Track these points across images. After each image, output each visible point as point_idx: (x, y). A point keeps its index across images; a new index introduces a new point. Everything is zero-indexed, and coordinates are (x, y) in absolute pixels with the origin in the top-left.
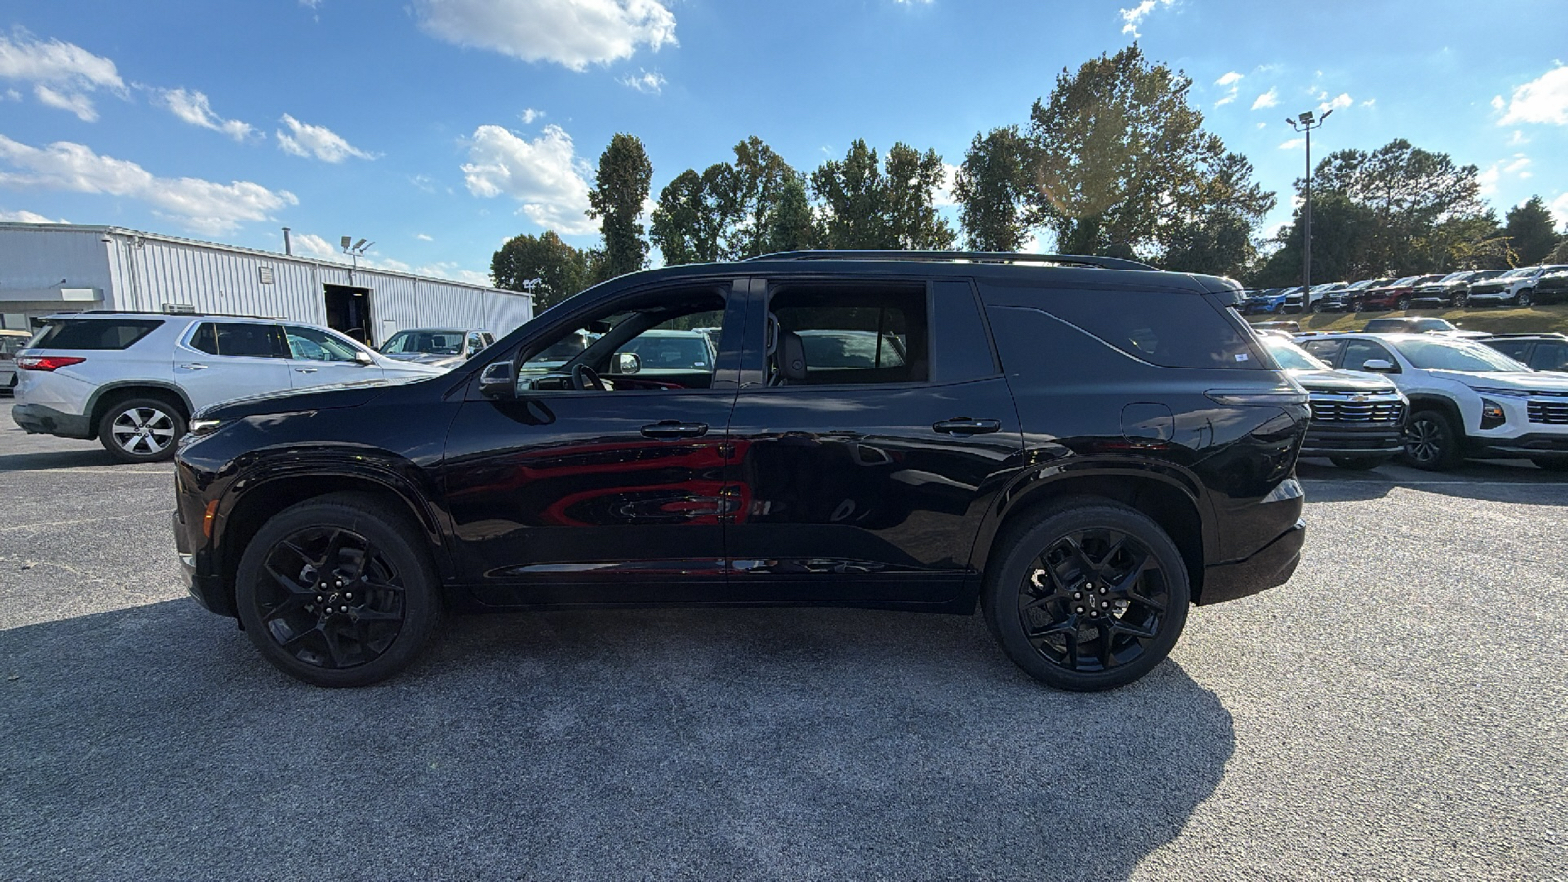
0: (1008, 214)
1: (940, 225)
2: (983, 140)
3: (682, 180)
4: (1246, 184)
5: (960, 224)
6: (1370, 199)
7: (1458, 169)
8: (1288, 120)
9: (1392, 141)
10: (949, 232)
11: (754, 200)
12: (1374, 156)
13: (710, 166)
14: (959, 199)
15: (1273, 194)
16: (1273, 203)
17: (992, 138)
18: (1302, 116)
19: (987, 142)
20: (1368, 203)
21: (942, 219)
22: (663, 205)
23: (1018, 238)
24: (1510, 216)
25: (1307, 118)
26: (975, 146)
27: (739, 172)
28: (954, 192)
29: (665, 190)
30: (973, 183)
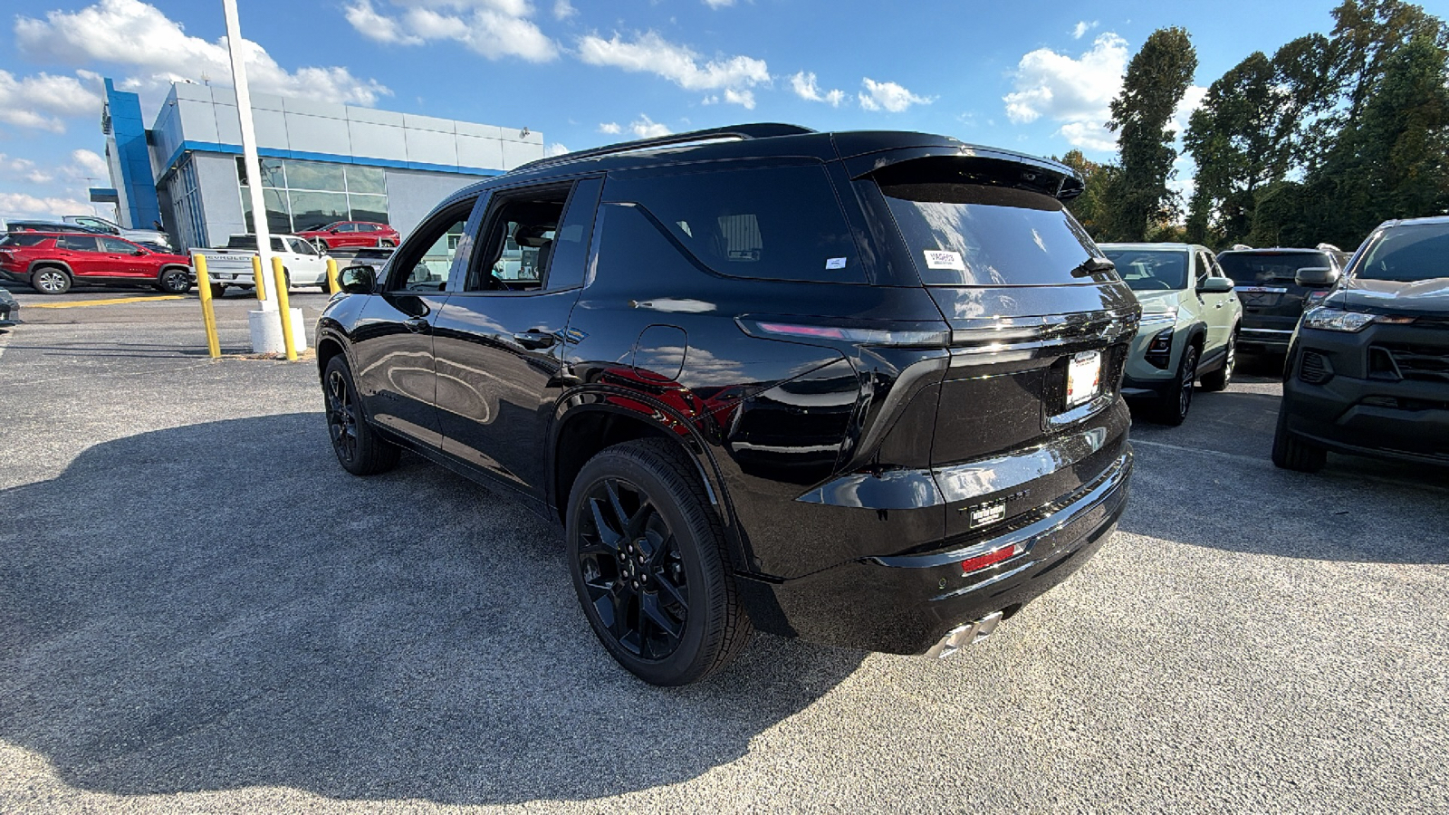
3: (1241, 70)
11: (1356, 76)
13: (1289, 42)
22: (1208, 103)
27: (1336, 43)
29: (1214, 85)
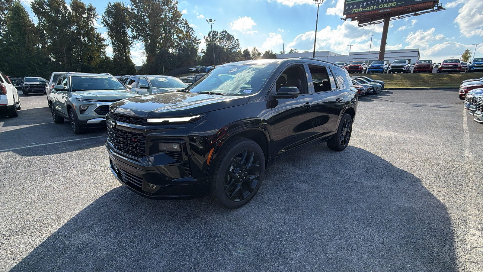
0: (125, 34)
1: (98, 35)
2: (112, 5)
4: (193, 36)
5: (107, 35)
6: (221, 44)
7: (235, 40)
8: (207, 20)
9: (223, 30)
10: (102, 38)
12: (220, 33)
14: (105, 25)
15: (200, 40)
16: (200, 42)
17: (115, 5)
18: (210, 20)
19: (113, 6)
20: (220, 45)
21: (98, 32)
23: (131, 43)
24: (244, 52)
25: (211, 21)
26: (109, 7)
28: (102, 23)
30: (110, 21)
